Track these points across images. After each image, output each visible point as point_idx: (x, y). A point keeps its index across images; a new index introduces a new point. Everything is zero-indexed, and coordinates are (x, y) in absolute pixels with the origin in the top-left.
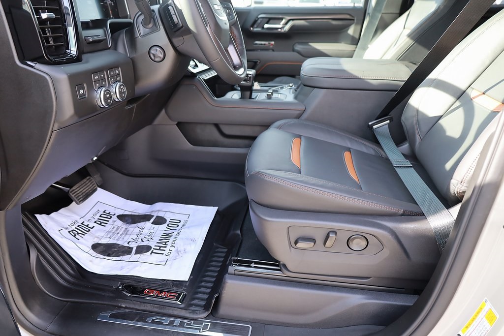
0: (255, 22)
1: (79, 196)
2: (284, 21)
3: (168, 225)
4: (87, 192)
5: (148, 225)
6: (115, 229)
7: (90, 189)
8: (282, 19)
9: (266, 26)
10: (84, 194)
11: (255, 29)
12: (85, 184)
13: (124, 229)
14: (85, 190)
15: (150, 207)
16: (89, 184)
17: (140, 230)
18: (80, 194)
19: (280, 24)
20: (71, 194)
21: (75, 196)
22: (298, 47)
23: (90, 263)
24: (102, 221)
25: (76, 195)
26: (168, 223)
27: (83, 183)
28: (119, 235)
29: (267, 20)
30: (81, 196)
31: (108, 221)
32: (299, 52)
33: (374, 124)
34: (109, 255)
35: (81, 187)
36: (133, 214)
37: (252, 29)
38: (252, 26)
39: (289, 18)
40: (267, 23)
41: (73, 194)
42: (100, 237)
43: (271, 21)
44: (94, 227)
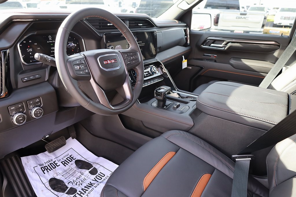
0: (205, 41)
1: (51, 148)
2: (224, 43)
3: (96, 177)
4: (57, 146)
5: (86, 172)
6: (70, 169)
7: (60, 144)
8: (223, 41)
9: (212, 45)
10: (55, 147)
11: (204, 46)
12: (58, 141)
13: (74, 171)
14: (56, 145)
15: (97, 158)
16: (61, 141)
17: (81, 175)
18: (52, 147)
19: (221, 44)
20: (46, 147)
21: (47, 149)
22: (233, 61)
23: (41, 192)
24: (66, 162)
25: (49, 148)
26: (97, 175)
27: (57, 140)
28: (69, 174)
29: (213, 41)
30: (52, 149)
31: (69, 163)
32: (232, 65)
33: (237, 158)
34: (54, 189)
35: (54, 143)
36: (86, 161)
37: (202, 46)
38: (203, 44)
39: (228, 41)
40: (213, 43)
41: (47, 147)
42: (58, 174)
43: (216, 42)
44: (59, 165)
